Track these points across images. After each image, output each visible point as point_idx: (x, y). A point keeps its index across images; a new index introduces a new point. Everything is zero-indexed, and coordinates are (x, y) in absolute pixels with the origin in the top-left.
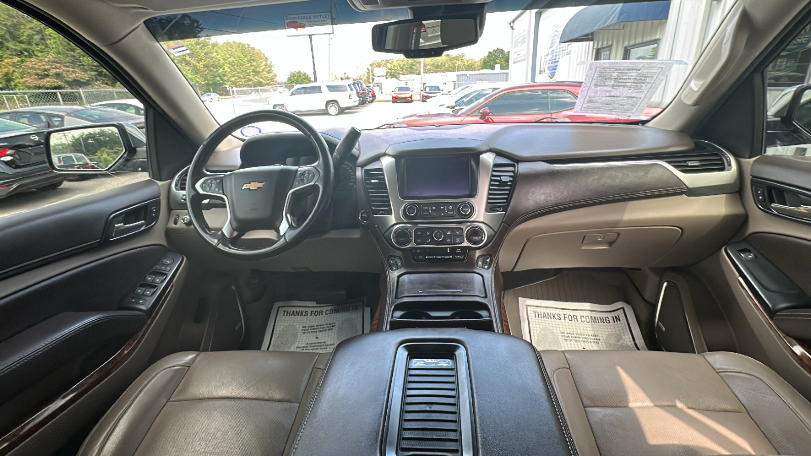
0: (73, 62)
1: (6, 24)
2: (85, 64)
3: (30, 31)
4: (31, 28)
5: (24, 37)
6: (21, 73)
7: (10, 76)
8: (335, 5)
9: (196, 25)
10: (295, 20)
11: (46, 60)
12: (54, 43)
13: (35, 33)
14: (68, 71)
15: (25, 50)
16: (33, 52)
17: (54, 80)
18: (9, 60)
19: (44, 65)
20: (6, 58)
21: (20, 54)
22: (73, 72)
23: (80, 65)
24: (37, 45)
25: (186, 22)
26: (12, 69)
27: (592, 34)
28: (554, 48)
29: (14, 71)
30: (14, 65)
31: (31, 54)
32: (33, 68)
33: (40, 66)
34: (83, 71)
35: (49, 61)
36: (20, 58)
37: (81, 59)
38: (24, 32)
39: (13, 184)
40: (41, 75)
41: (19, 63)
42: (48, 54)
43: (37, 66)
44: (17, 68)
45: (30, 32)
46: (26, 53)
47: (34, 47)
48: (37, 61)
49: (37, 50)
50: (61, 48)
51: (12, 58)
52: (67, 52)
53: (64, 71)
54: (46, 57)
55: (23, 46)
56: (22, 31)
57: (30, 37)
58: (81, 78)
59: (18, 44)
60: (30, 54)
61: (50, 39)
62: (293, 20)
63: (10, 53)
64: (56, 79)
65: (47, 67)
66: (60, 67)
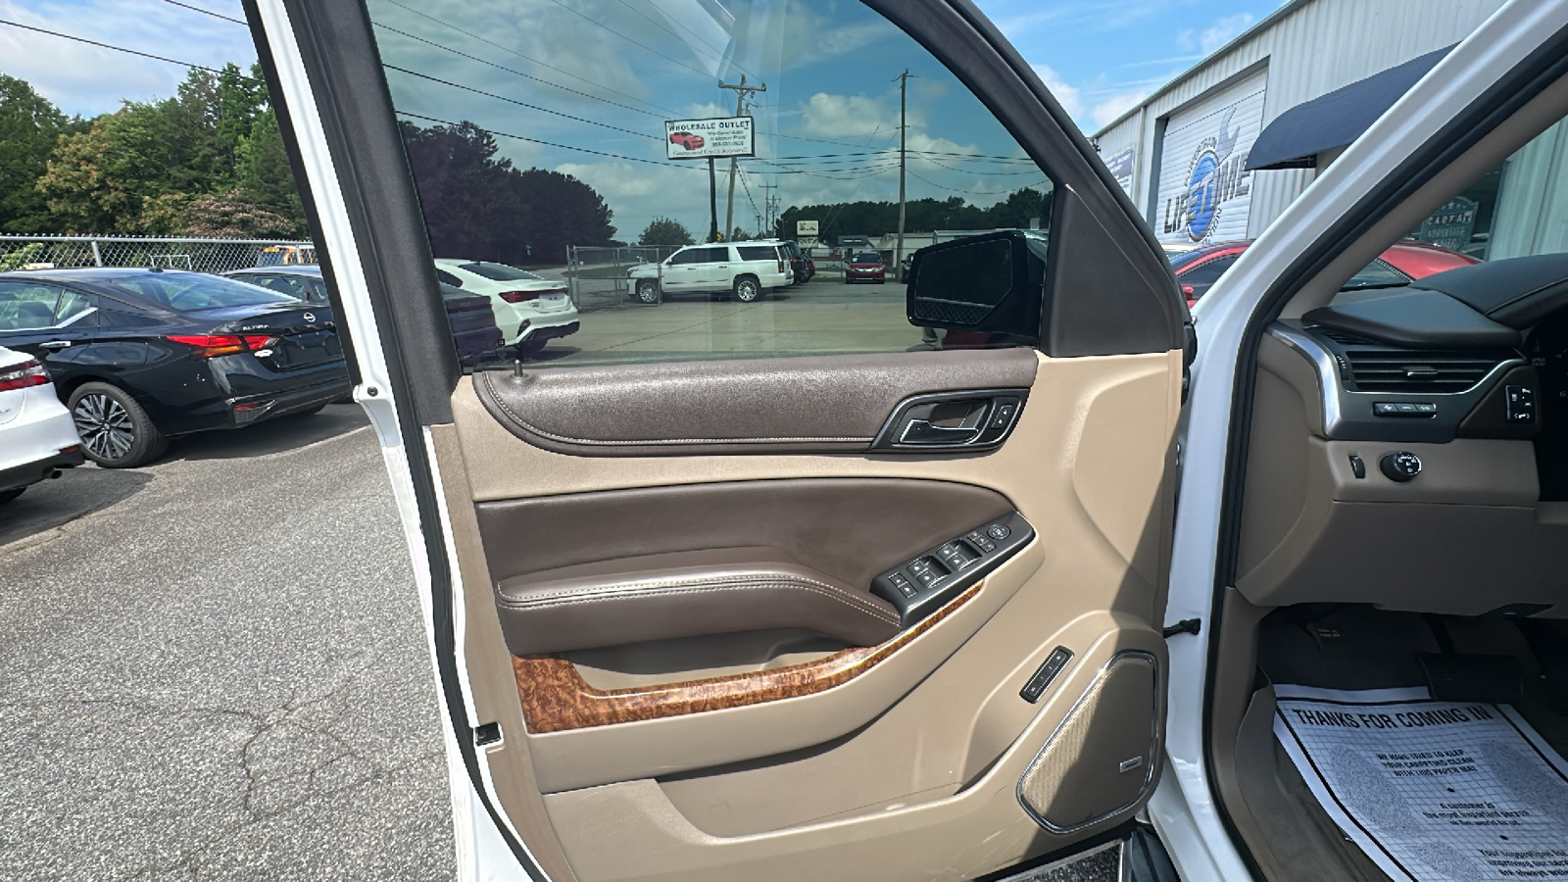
0: (272, 203)
3: (208, 149)
4: (211, 145)
5: (198, 159)
6: (185, 217)
7: (166, 222)
9: (485, 142)
10: (686, 130)
11: (230, 197)
12: (246, 168)
13: (216, 152)
14: (262, 217)
15: (197, 181)
16: (209, 183)
17: (237, 230)
18: (169, 196)
19: (224, 206)
20: (163, 193)
21: (188, 186)
22: (270, 218)
23: (283, 207)
24: (217, 172)
25: (469, 136)
26: (170, 210)
27: (1314, 156)
28: (1205, 182)
29: (173, 215)
30: (176, 204)
31: (206, 188)
32: (205, 210)
33: (218, 207)
34: (288, 218)
35: (233, 199)
36: (187, 193)
37: (289, 195)
38: (200, 150)
40: (217, 222)
41: (184, 202)
42: (233, 188)
43: (211, 208)
44: (180, 210)
45: (208, 150)
46: (197, 186)
47: (212, 175)
48: (214, 198)
49: (218, 181)
50: (256, 177)
51: (173, 194)
52: (265, 184)
53: (256, 216)
54: (230, 193)
55: (194, 173)
56: (195, 149)
57: (207, 158)
58: (284, 229)
59: (186, 169)
60: (203, 186)
61: (239, 163)
62: (681, 131)
63: (171, 185)
64: (241, 230)
65: (229, 209)
66: (250, 210)
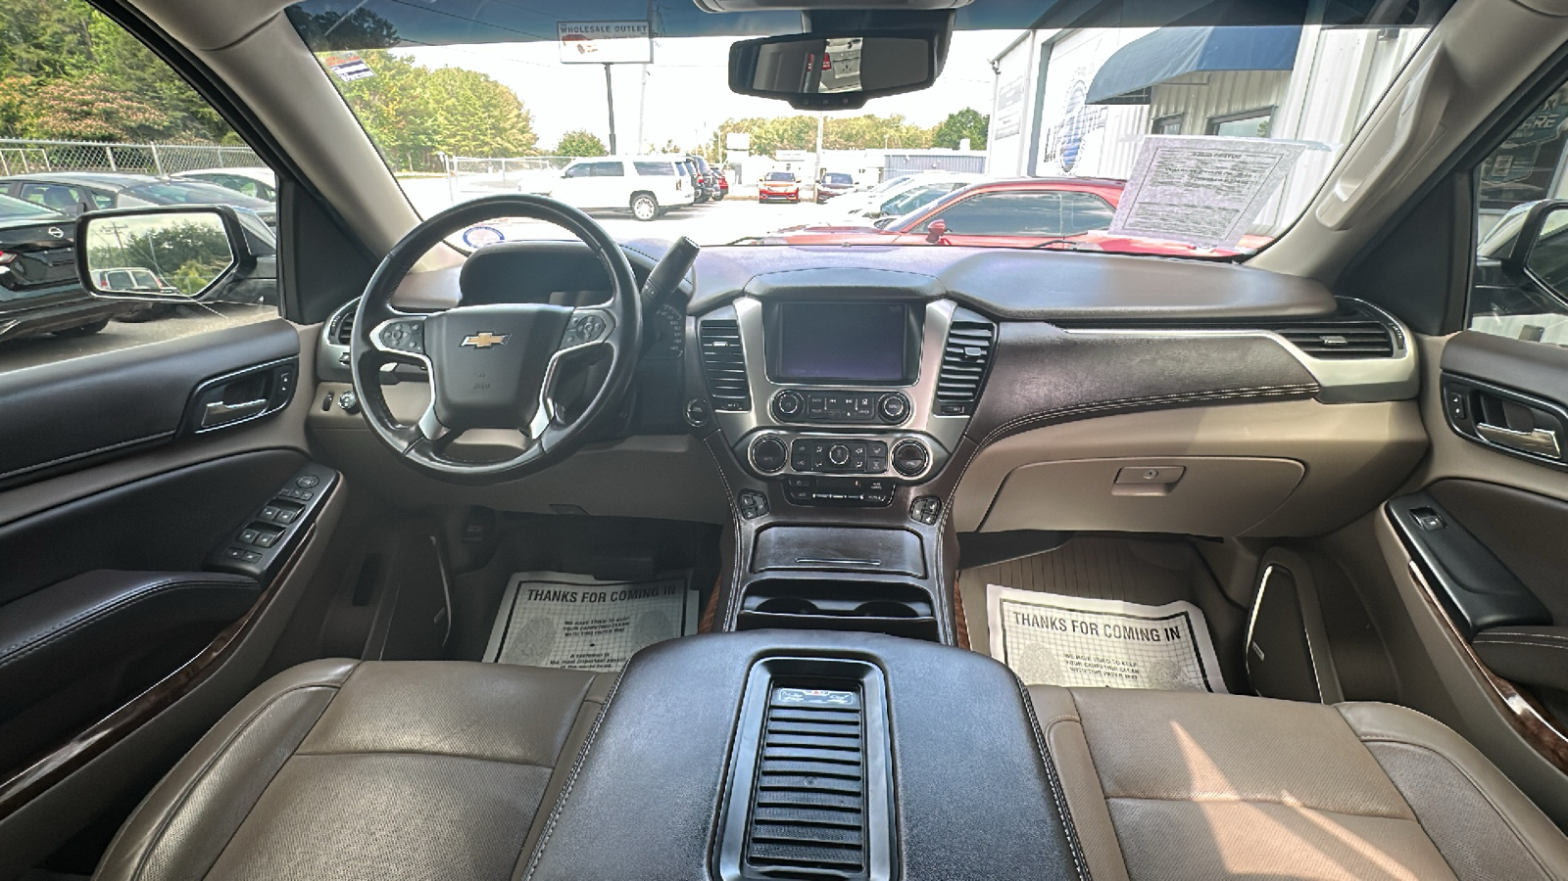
0: (140, 91)
1: (12, 10)
2: (164, 96)
3: (59, 26)
4: (61, 21)
5: (46, 37)
6: (36, 106)
7: (15, 110)
8: (658, 9)
9: (385, 33)
10: (579, 33)
11: (88, 83)
12: (106, 51)
13: (68, 30)
14: (128, 108)
15: (47, 62)
16: (62, 67)
17: (100, 122)
18: (15, 80)
19: (82, 94)
20: (7, 76)
21: (36, 69)
22: (139, 109)
23: (152, 98)
24: (71, 53)
25: (366, 25)
26: (18, 97)
27: (1149, 90)
28: (1075, 113)
29: (22, 102)
30: (23, 90)
31: (58, 70)
32: (59, 98)
33: (74, 94)
34: (160, 109)
35: (93, 86)
36: (36, 77)
37: (157, 85)
38: (48, 26)
39: (8, 321)
40: (75, 113)
41: (34, 88)
42: (91, 73)
43: (68, 95)
44: (29, 96)
45: (58, 28)
46: (48, 69)
47: (64, 57)
48: (69, 84)
49: (73, 65)
50: (117, 62)
51: (21, 77)
52: (130, 71)
53: (122, 107)
54: (88, 78)
55: (43, 53)
56: (42, 24)
57: (58, 38)
58: (155, 123)
59: (32, 49)
60: (55, 70)
61: (97, 44)
62: (574, 33)
63: (16, 66)
64: (105, 122)
65: (88, 98)
66: (114, 99)
